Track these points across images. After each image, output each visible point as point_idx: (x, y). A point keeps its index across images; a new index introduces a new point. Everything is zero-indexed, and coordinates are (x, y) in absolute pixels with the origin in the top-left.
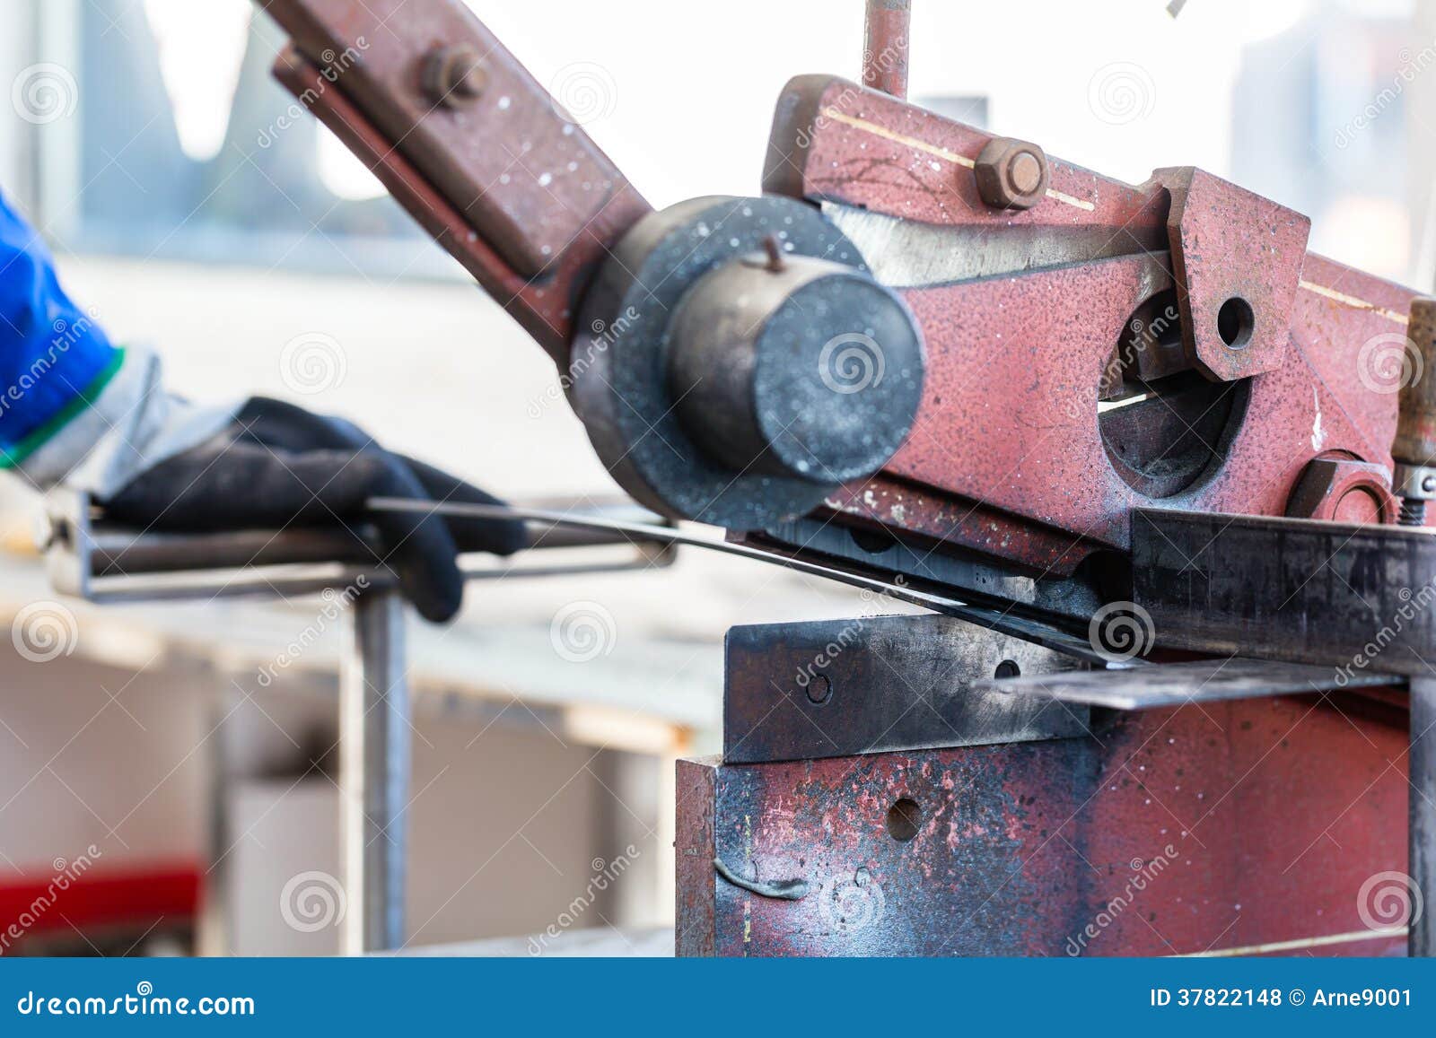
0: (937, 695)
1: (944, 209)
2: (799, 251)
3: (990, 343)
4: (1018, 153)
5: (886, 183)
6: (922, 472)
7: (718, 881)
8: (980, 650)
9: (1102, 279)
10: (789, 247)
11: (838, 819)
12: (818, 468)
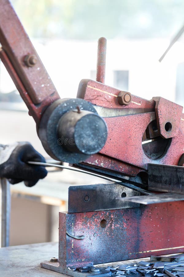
0: (110, 199)
1: (111, 105)
2: (84, 109)
3: (121, 129)
4: (126, 94)
5: (100, 100)
6: (107, 153)
7: (67, 236)
8: (119, 191)
9: (143, 117)
10: (82, 108)
11: (90, 224)
12: (86, 151)
